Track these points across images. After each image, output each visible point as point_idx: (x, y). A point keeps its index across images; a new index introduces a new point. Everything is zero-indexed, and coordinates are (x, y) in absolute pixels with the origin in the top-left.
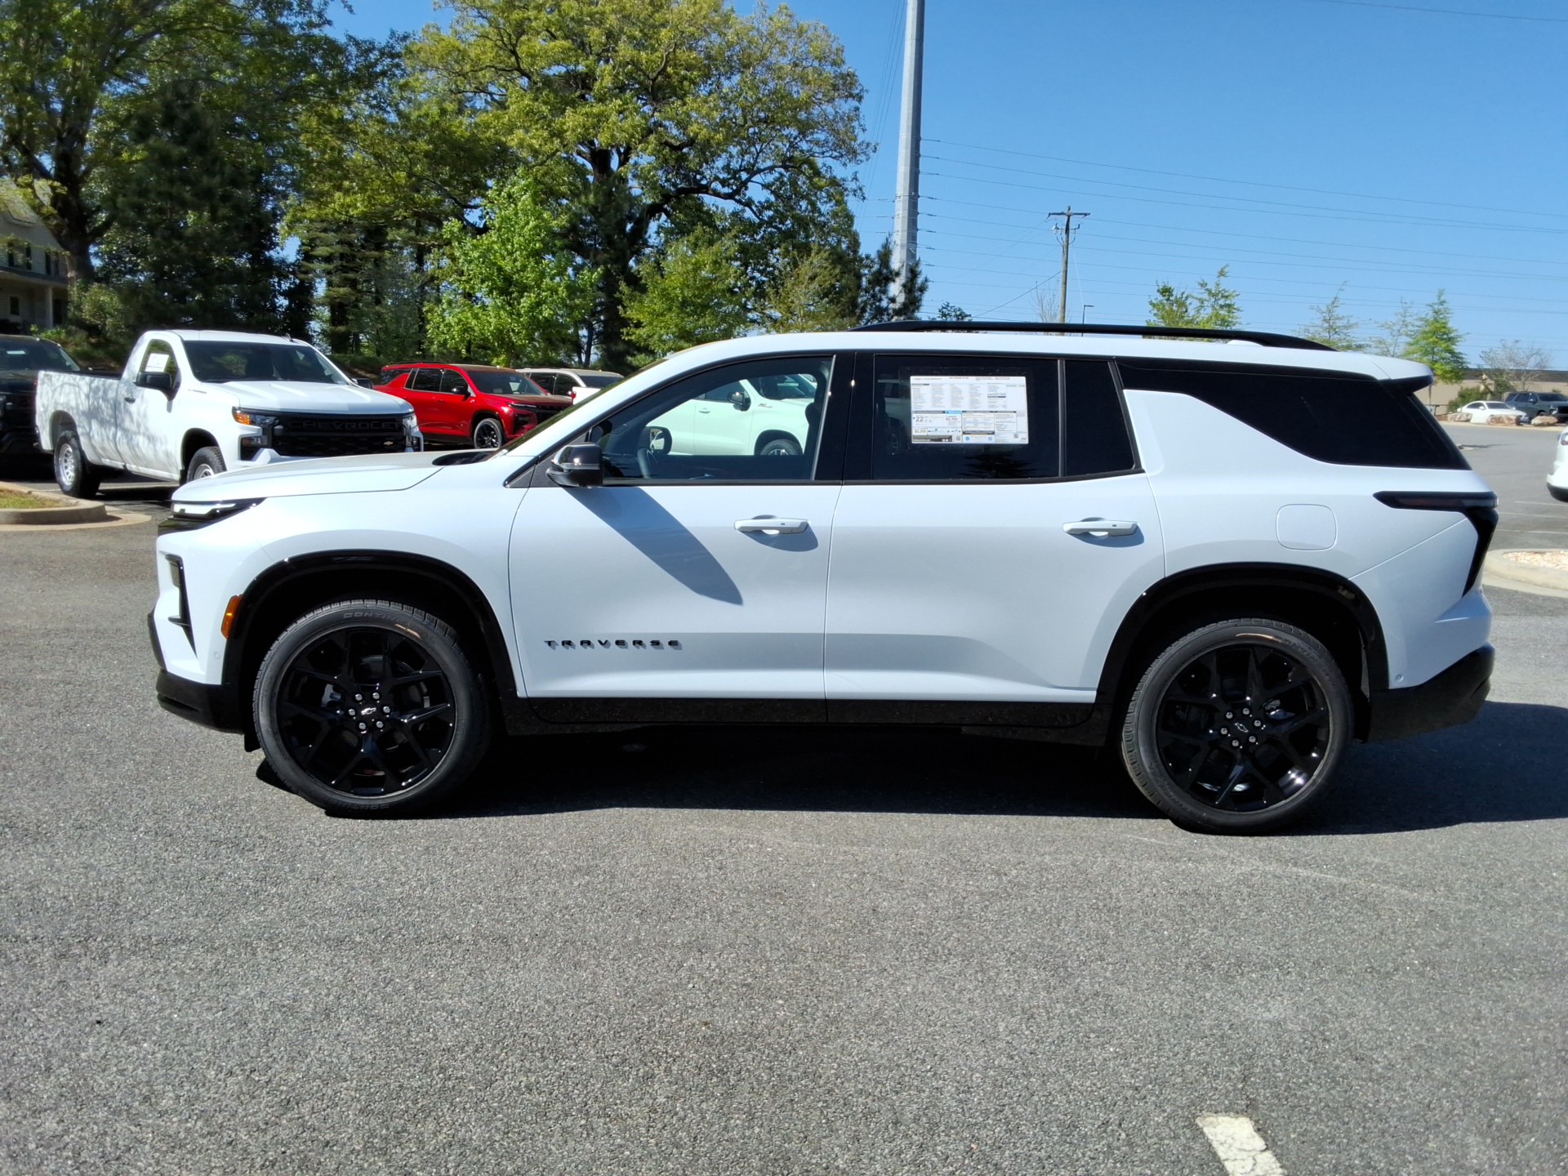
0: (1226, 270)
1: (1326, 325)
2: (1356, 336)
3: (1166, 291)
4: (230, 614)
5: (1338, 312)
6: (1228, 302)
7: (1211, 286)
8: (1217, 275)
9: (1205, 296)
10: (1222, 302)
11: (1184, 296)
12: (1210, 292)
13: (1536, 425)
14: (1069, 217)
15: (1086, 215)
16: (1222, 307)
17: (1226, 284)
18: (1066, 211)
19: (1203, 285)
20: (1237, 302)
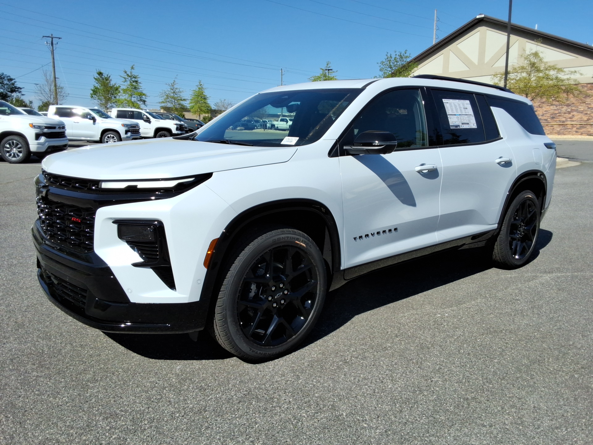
0: (134, 67)
1: (172, 91)
2: (183, 96)
3: (100, 74)
4: (209, 252)
5: (175, 86)
6: (136, 80)
7: (129, 73)
8: (130, 68)
9: (126, 77)
10: (133, 79)
11: (108, 76)
12: (128, 75)
13: (238, 130)
14: (52, 38)
15: (60, 38)
16: (134, 82)
17: (135, 73)
18: (51, 36)
19: (126, 72)
20: (139, 80)
